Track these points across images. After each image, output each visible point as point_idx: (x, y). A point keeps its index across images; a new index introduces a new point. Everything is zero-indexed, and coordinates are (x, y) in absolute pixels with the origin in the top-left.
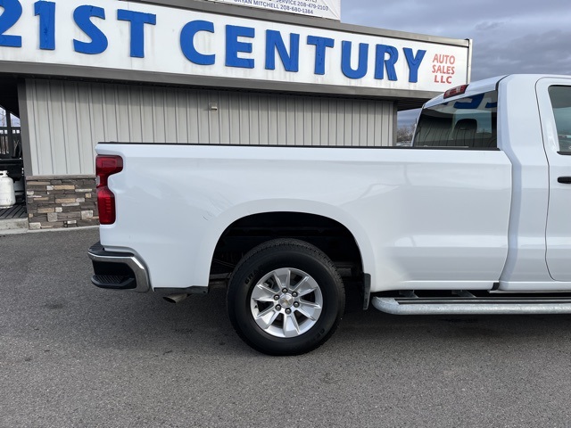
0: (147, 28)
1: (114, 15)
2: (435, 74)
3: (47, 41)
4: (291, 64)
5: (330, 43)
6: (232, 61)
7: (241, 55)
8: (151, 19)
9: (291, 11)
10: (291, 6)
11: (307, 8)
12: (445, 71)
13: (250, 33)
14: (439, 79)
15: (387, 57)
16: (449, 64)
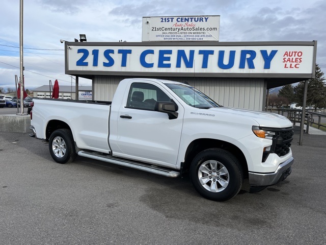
0: (128, 55)
1: (117, 51)
2: (285, 63)
3: (95, 63)
4: (189, 64)
5: (212, 52)
6: (161, 65)
7: (165, 62)
8: (130, 52)
9: (191, 40)
10: (191, 38)
11: (200, 37)
12: (294, 60)
13: (170, 52)
14: (288, 65)
15: (248, 56)
16: (297, 57)
